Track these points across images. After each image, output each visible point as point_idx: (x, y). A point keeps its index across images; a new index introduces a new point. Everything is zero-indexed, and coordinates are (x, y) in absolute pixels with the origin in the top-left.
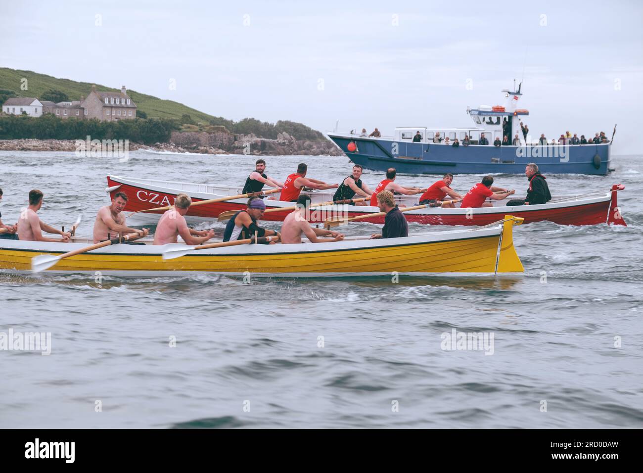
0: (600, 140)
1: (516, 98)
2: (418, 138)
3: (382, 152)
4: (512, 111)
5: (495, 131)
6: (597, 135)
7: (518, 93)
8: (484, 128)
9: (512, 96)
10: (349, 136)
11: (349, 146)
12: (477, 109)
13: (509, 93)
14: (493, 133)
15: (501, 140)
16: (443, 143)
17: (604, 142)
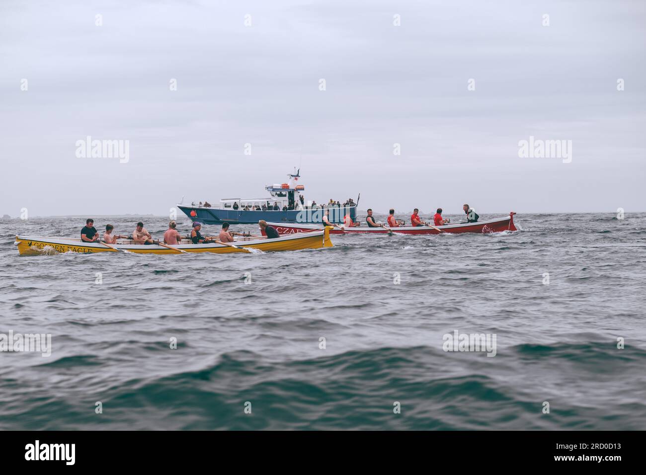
1: (296, 179)
2: (236, 206)
3: (212, 216)
4: (294, 187)
5: (284, 201)
7: (298, 175)
8: (276, 198)
9: (294, 178)
10: (191, 206)
11: (191, 213)
12: (271, 187)
13: (292, 176)
14: (282, 202)
15: (287, 207)
16: (251, 209)
17: (353, 206)
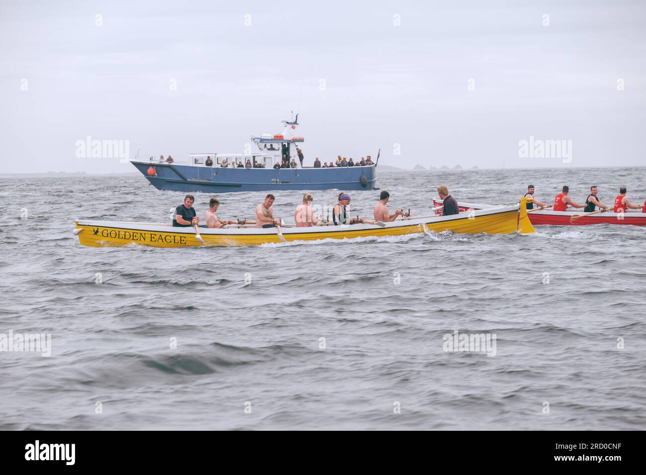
0: (365, 163)
1: (293, 128)
2: (209, 163)
3: (177, 175)
4: (290, 138)
5: (275, 156)
6: (363, 159)
7: (295, 123)
8: (265, 153)
9: (290, 126)
10: (149, 162)
11: (148, 171)
12: (260, 137)
13: (287, 123)
14: (273, 157)
15: (281, 164)
16: (230, 167)
17: (370, 164)
